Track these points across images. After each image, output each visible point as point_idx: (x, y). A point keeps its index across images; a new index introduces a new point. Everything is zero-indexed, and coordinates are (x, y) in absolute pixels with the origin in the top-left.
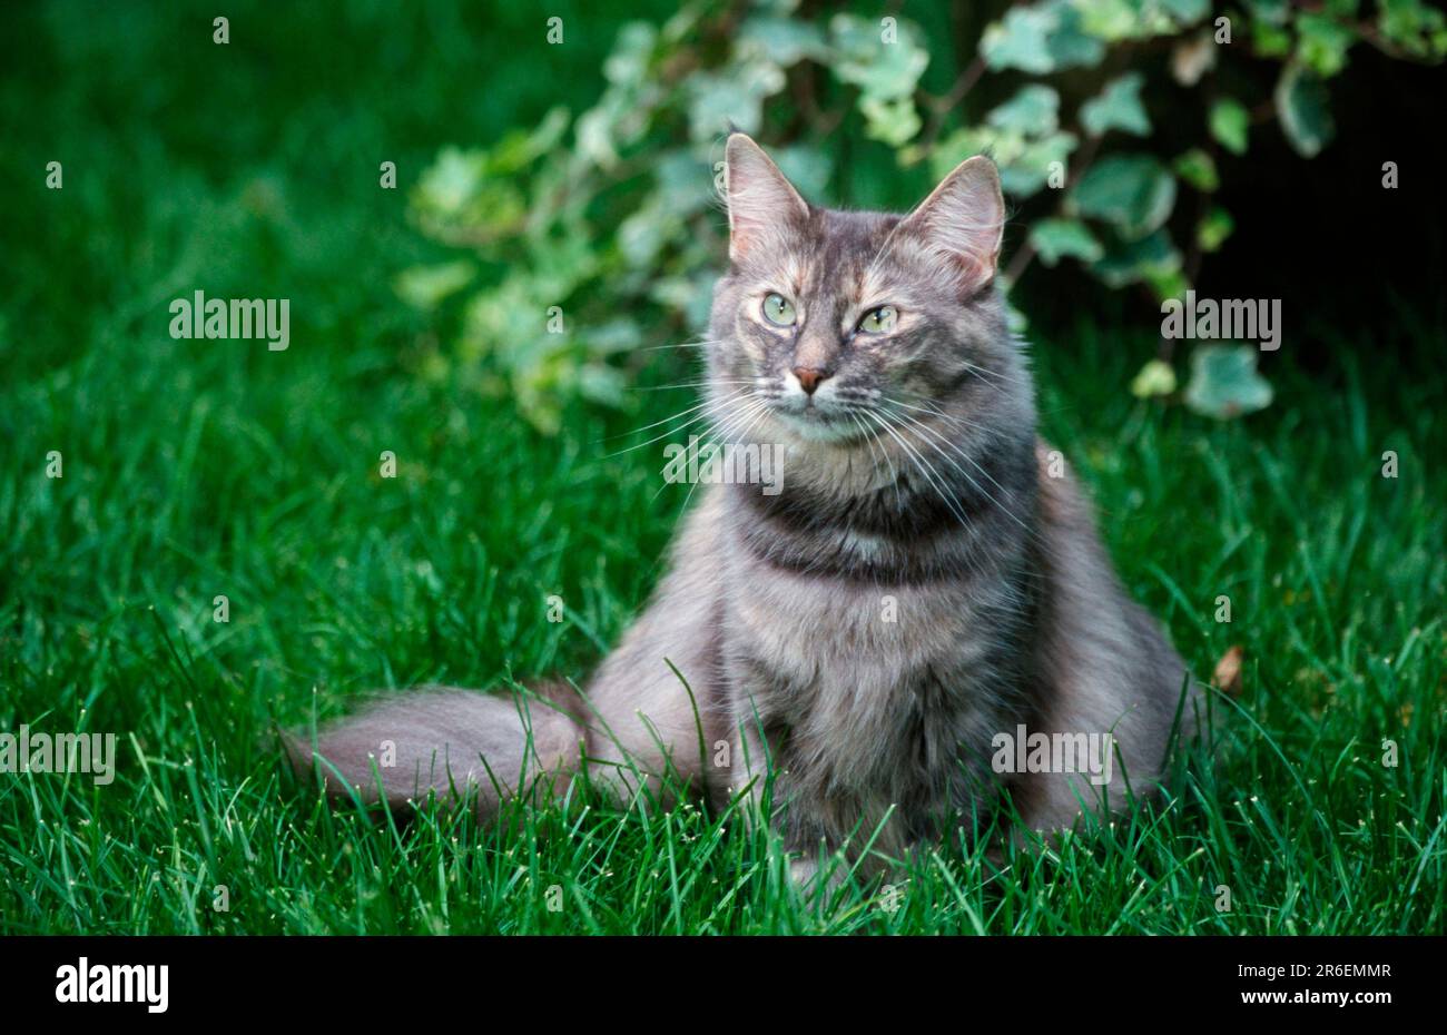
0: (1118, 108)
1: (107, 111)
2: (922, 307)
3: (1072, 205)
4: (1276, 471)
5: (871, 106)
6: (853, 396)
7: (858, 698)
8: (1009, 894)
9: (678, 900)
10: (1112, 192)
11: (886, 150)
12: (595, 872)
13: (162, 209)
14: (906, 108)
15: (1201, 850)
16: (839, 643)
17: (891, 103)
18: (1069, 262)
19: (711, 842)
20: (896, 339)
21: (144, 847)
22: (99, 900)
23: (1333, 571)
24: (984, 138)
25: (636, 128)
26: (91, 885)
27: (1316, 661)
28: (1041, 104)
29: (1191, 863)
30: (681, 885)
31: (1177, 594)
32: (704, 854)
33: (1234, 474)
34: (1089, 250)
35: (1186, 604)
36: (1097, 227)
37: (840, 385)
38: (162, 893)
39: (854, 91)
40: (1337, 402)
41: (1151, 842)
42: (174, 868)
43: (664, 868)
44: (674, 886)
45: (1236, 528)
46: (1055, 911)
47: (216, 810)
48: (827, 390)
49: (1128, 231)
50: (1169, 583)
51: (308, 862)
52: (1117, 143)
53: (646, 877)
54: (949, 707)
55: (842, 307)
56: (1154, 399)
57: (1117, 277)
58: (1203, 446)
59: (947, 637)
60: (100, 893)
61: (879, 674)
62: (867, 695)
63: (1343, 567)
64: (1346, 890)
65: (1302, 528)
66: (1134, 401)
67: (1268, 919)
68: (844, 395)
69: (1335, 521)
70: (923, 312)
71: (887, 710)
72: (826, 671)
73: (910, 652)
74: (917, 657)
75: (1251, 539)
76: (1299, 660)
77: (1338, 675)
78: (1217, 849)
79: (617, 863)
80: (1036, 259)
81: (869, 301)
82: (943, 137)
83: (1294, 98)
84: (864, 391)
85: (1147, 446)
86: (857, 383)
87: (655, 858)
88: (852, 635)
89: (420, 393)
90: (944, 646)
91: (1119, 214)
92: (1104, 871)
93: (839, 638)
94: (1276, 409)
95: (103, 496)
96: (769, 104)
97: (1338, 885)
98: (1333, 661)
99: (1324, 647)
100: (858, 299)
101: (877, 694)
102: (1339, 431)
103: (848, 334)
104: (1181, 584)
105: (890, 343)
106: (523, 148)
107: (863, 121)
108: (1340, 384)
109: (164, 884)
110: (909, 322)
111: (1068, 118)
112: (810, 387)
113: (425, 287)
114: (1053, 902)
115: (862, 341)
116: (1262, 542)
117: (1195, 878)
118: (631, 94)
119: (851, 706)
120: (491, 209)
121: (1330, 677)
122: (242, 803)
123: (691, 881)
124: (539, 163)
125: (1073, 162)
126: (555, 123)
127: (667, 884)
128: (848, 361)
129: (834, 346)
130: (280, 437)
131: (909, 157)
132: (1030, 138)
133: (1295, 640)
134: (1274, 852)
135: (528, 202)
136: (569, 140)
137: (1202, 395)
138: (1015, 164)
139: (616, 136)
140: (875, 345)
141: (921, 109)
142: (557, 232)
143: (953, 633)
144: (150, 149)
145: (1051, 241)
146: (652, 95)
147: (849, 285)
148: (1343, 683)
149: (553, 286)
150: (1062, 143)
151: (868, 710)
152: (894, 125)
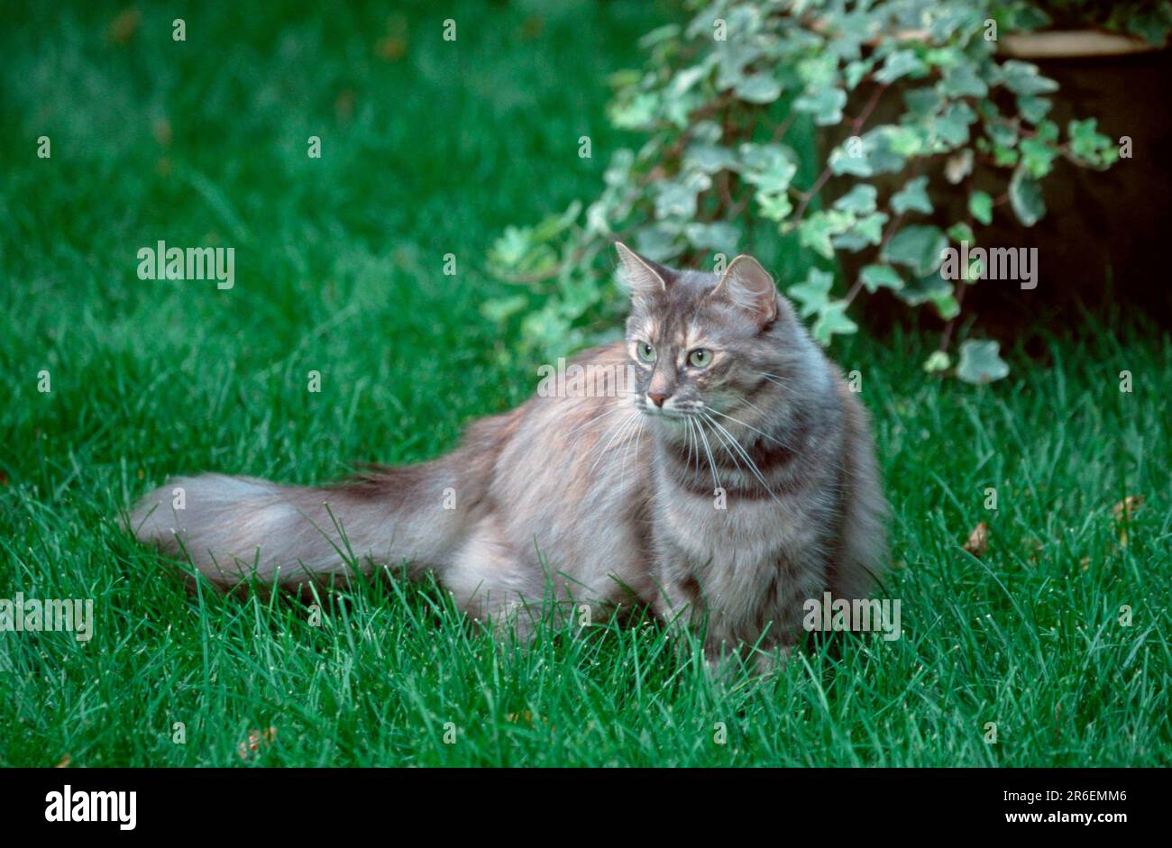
0: (913, 198)
1: (311, 209)
2: (726, 347)
3: (885, 256)
4: (1009, 416)
5: (762, 198)
6: (685, 407)
7: (736, 571)
8: (839, 674)
9: (639, 680)
10: (909, 248)
11: (772, 225)
12: (589, 663)
13: (341, 266)
14: (783, 198)
15: (956, 647)
16: (723, 536)
17: (774, 196)
18: (884, 291)
19: (660, 643)
20: (713, 370)
21: (319, 650)
22: (290, 681)
23: (1044, 476)
24: (833, 217)
25: (623, 212)
26: (285, 671)
27: (1031, 532)
28: (866, 196)
29: (950, 654)
30: (642, 670)
31: (947, 490)
32: (655, 652)
33: (983, 418)
34: (896, 284)
35: (953, 497)
36: (901, 270)
37: (677, 401)
38: (327, 679)
39: (753, 188)
40: (1048, 374)
41: (926, 641)
42: (336, 661)
43: (631, 661)
44: (637, 672)
45: (985, 452)
46: (869, 684)
47: (360, 626)
48: (669, 405)
49: (920, 272)
50: (943, 484)
51: (414, 658)
52: (914, 219)
53: (621, 665)
54: (793, 572)
55: (675, 351)
56: (937, 372)
57: (914, 300)
58: (964, 401)
59: (791, 531)
60: (290, 675)
61: (750, 556)
62: (743, 569)
63: (1050, 474)
64: (1044, 670)
65: (1026, 451)
66: (926, 374)
67: (997, 687)
68: (680, 407)
69: (1047, 445)
70: (727, 350)
71: (756, 578)
72: (717, 552)
73: (768, 542)
74: (774, 544)
75: (995, 456)
76: (1021, 530)
77: (1045, 540)
78: (966, 646)
79: (603, 658)
80: (864, 289)
81: (691, 345)
82: (807, 215)
83: (1019, 190)
84: (692, 403)
85: (931, 400)
86: (688, 398)
87: (625, 656)
88: (731, 532)
89: (493, 374)
90: (789, 536)
91: (913, 261)
92: (897, 659)
93: (724, 533)
94: (1012, 378)
95: (299, 438)
96: (701, 197)
97: (1040, 668)
98: (1042, 531)
99: (1037, 522)
100: (684, 345)
101: (749, 568)
102: (1049, 391)
103: (682, 368)
104: (951, 486)
105: (709, 374)
106: (556, 224)
107: (757, 206)
108: (1050, 364)
109: (328, 671)
110: (719, 358)
111: (883, 204)
112: (659, 402)
113: (498, 310)
114: (868, 680)
115: (692, 373)
116: (1001, 460)
117: (952, 663)
118: (619, 192)
119: (733, 574)
120: (536, 263)
121: (1040, 541)
122: (376, 623)
123: (648, 669)
124: (565, 235)
125: (886, 229)
126: (574, 209)
127: (633, 670)
128: (681, 385)
129: (672, 377)
130: (407, 402)
131: (785, 228)
132: (859, 216)
133: (1019, 519)
134: (1001, 649)
135: (560, 257)
136: (582, 220)
137: (965, 371)
138: (850, 231)
139: (610, 217)
140: (701, 375)
141: (793, 200)
142: (576, 276)
143: (795, 527)
144: (337, 230)
145: (873, 278)
146: (632, 192)
147: (679, 337)
148: (1048, 545)
149: (574, 310)
150: (881, 218)
151: (745, 578)
152: (776, 209)
